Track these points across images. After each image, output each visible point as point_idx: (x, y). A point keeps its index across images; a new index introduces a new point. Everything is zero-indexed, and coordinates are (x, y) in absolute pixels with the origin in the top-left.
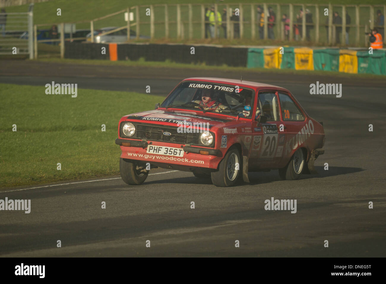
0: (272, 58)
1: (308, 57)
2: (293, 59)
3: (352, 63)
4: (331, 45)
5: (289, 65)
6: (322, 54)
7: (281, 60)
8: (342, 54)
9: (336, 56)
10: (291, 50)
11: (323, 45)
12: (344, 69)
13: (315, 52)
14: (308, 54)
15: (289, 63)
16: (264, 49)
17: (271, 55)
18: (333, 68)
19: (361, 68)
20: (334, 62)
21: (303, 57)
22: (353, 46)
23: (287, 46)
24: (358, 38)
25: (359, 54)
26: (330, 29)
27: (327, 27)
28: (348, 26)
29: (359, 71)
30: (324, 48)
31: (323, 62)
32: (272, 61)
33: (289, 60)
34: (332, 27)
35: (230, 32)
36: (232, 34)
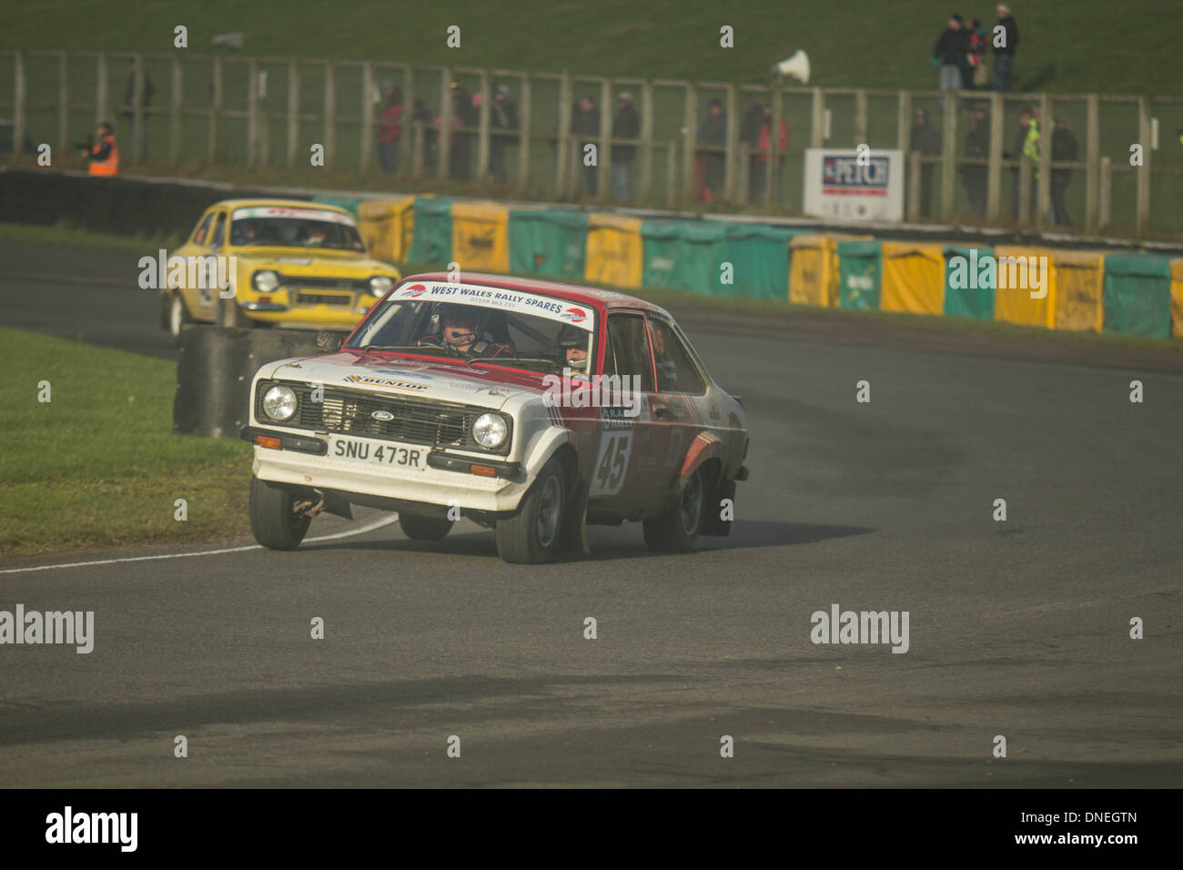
0: (385, 230)
1: (491, 232)
2: (447, 235)
3: (624, 257)
4: (563, 200)
5: (434, 255)
6: (537, 225)
7: (409, 237)
8: (594, 228)
9: (579, 232)
10: (441, 208)
11: (540, 197)
12: (600, 271)
13: (515, 218)
14: (494, 222)
15: (434, 247)
16: (360, 201)
17: (380, 219)
18: (569, 267)
19: (654, 272)
20: (573, 251)
21: (478, 231)
22: (630, 204)
23: (429, 196)
24: (645, 179)
25: (650, 229)
26: (562, 148)
27: (554, 142)
28: (620, 141)
29: (644, 281)
30: (541, 208)
31: (539, 249)
32: (382, 241)
33: (435, 238)
34: (569, 144)
35: (257, 145)
36: (265, 150)
